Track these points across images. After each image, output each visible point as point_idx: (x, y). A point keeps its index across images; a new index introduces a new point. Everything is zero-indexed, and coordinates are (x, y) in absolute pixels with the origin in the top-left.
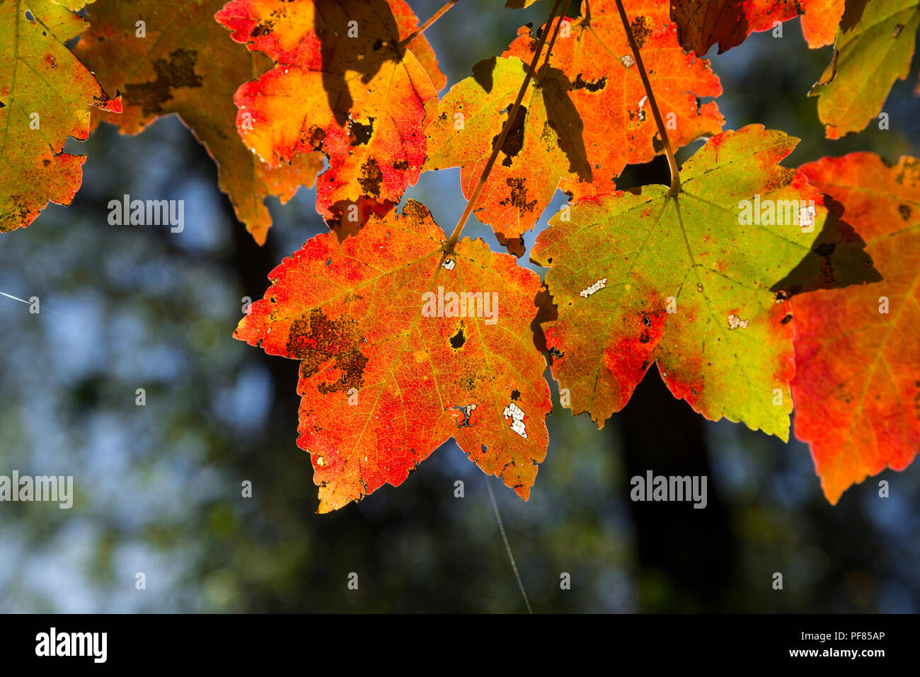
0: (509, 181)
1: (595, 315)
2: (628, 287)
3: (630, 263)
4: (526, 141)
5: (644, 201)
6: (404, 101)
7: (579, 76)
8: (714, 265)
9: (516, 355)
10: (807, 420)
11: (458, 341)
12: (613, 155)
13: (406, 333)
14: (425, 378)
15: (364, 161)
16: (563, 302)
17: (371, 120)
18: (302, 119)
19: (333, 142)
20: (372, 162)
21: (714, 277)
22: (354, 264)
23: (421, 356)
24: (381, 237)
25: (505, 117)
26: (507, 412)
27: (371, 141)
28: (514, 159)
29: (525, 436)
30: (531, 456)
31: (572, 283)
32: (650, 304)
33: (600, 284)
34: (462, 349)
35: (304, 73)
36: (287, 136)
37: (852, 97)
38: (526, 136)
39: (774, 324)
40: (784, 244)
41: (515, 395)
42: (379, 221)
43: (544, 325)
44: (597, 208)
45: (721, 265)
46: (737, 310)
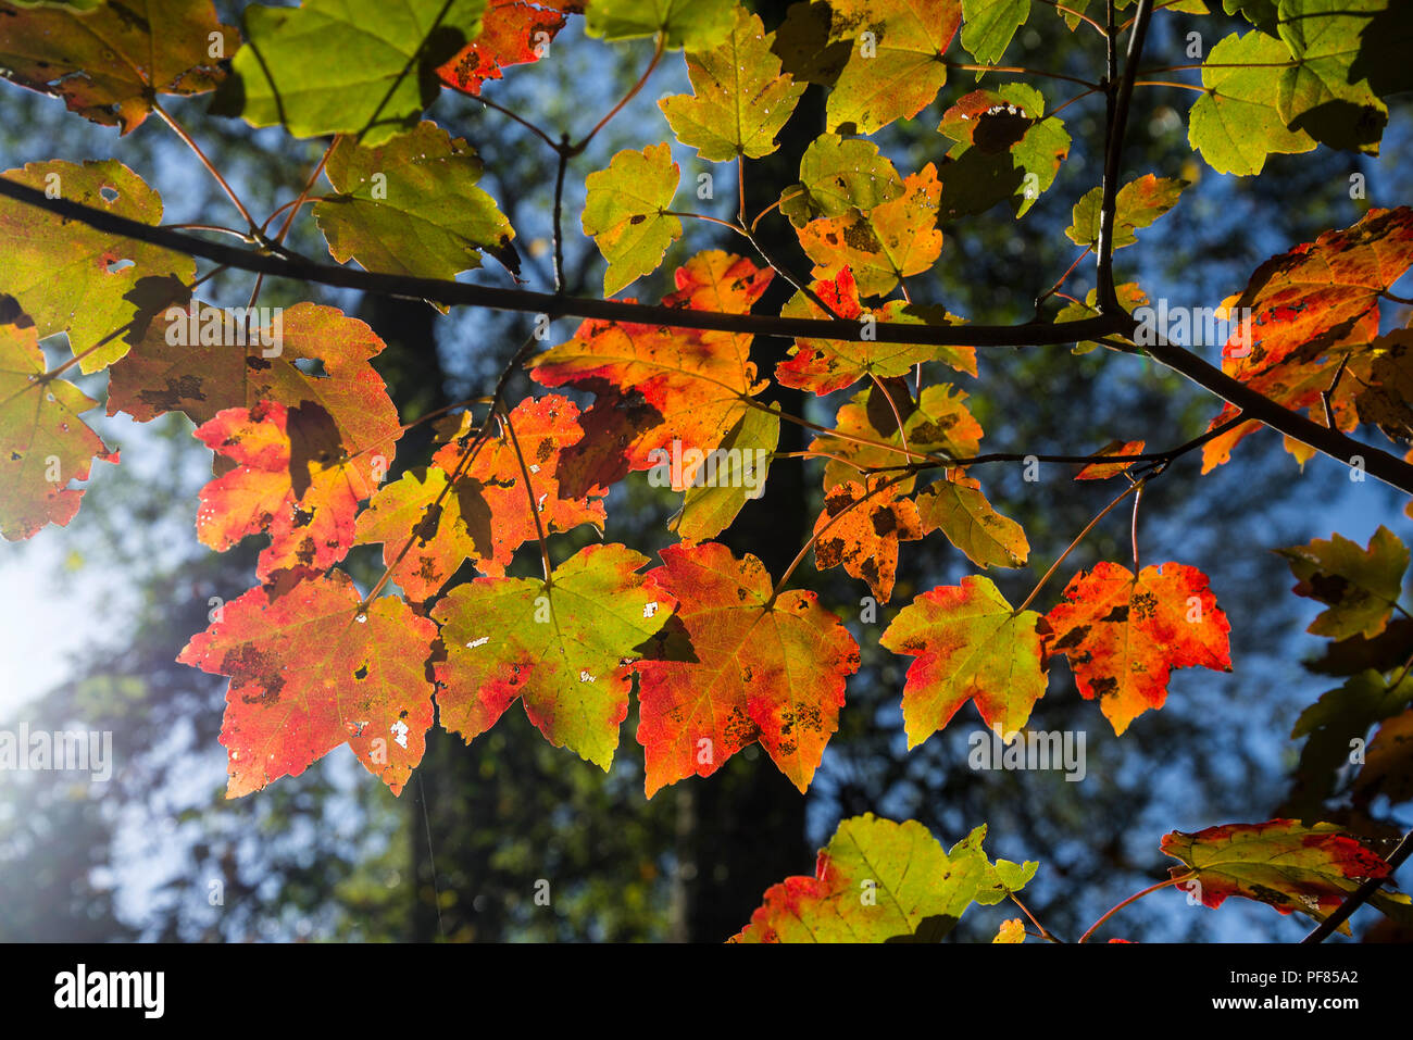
0: (421, 558)
1: (476, 662)
2: (505, 646)
3: (508, 629)
4: (439, 530)
5: (524, 589)
6: (342, 497)
7: (494, 476)
8: (575, 636)
9: (409, 684)
10: (647, 729)
11: (361, 674)
12: (514, 535)
13: (319, 665)
14: (331, 699)
15: (303, 538)
16: (453, 649)
17: (314, 509)
18: (255, 507)
19: (278, 525)
20: (309, 540)
21: (574, 644)
22: (284, 612)
23: (329, 684)
24: (309, 594)
25: (425, 512)
26: (394, 728)
27: (310, 524)
28: (427, 543)
29: (405, 747)
30: (408, 762)
31: (462, 637)
32: (520, 659)
33: (484, 640)
34: (364, 680)
35: (262, 472)
36: (240, 520)
37: (708, 516)
38: (440, 527)
39: (617, 681)
40: (630, 628)
41: (403, 714)
42: (310, 583)
43: (435, 664)
44: (487, 588)
45: (580, 636)
46: (588, 669)
